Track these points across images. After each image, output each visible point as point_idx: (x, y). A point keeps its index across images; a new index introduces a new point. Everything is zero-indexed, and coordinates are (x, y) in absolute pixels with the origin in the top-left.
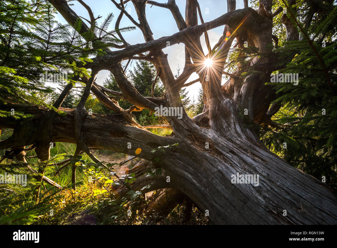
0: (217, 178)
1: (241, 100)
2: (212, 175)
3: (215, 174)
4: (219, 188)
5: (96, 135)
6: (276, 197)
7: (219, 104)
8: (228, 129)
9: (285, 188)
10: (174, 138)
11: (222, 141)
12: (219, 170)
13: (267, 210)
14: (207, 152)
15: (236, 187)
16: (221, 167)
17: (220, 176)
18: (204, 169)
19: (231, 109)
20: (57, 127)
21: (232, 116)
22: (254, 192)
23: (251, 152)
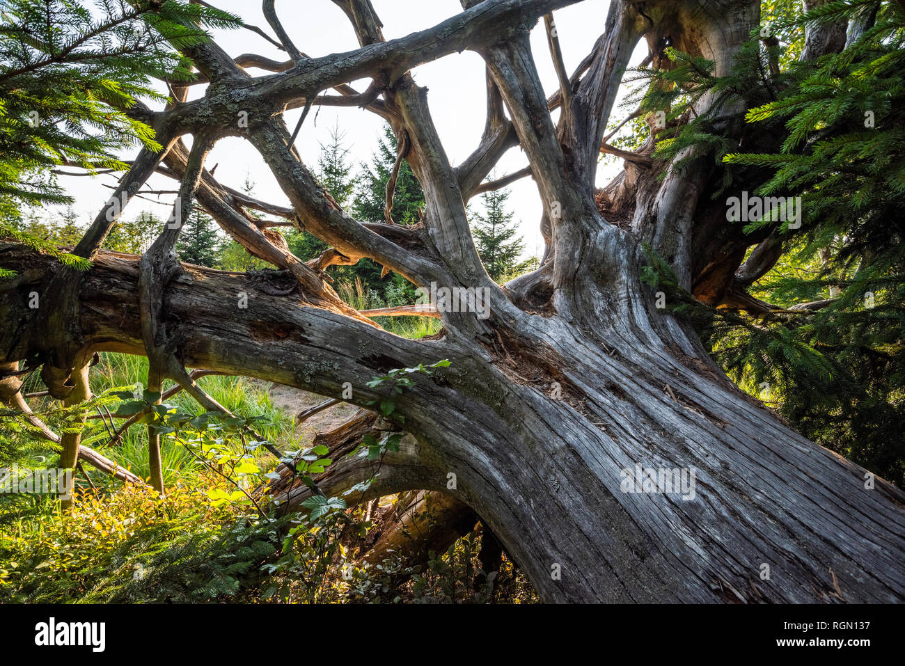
0: (563, 471)
1: (655, 227)
2: (548, 459)
3: (556, 457)
4: (566, 502)
5: (206, 332)
6: (748, 544)
7: (584, 242)
8: (609, 318)
9: (780, 514)
10: (445, 344)
11: (587, 354)
12: (568, 445)
13: (713, 587)
14: (540, 387)
15: (617, 502)
16: (577, 436)
17: (571, 463)
18: (527, 438)
19: (622, 256)
20: (93, 308)
21: (624, 278)
22: (675, 523)
23: (675, 391)
